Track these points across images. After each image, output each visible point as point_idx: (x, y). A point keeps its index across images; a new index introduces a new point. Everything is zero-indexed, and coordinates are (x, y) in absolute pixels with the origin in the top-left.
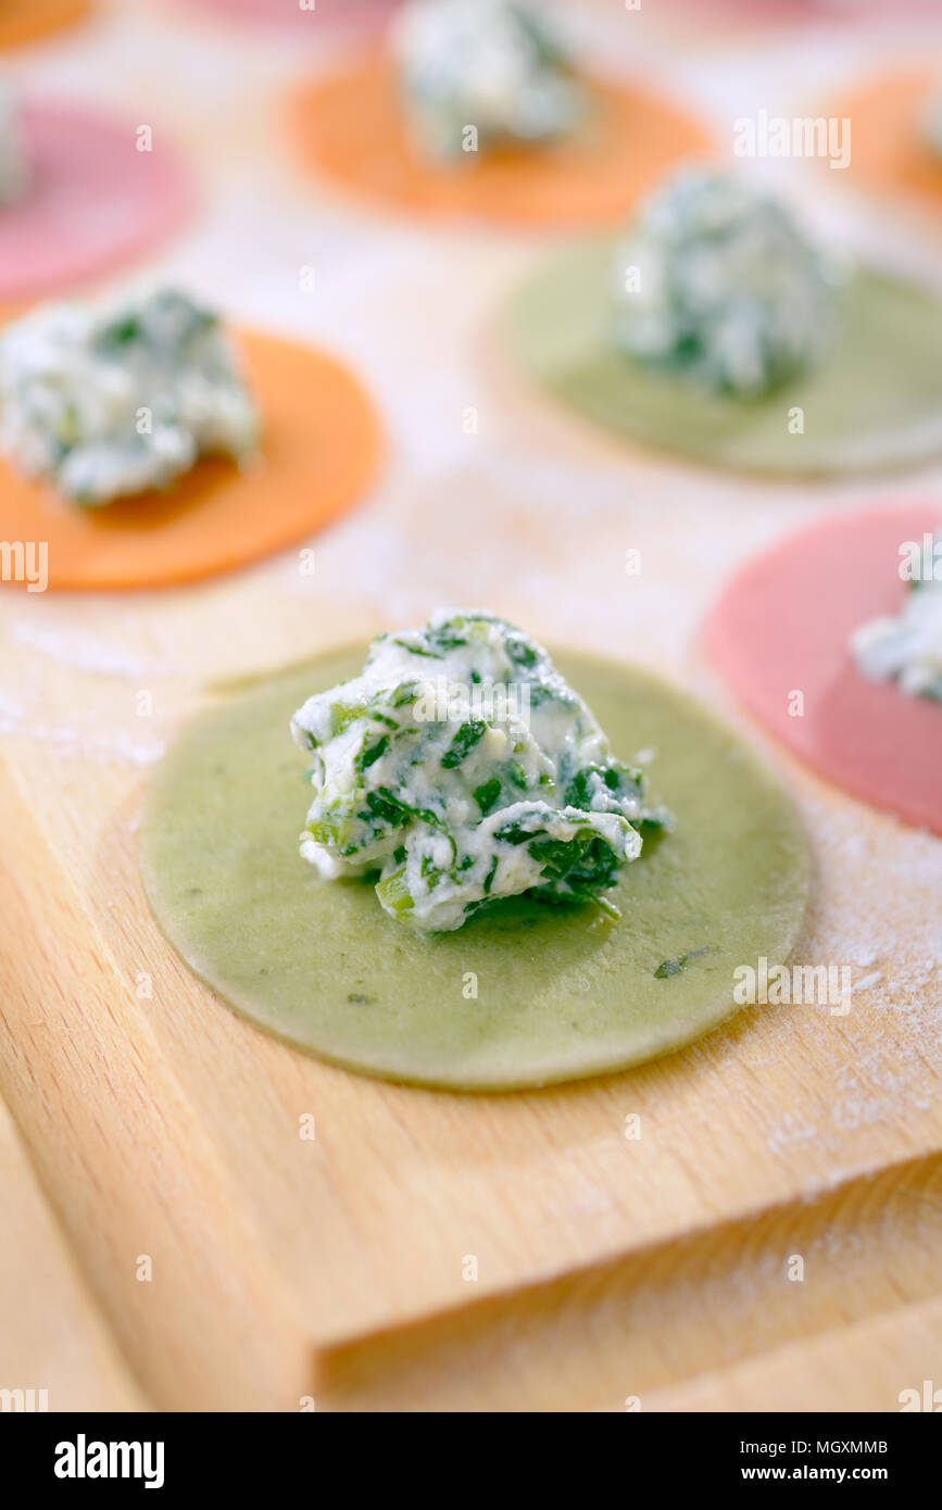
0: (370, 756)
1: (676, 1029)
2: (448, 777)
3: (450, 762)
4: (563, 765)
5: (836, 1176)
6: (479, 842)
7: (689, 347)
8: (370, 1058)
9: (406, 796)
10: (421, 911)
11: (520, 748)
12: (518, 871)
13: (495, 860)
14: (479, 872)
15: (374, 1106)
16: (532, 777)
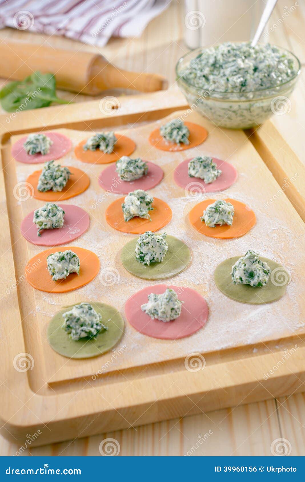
0: (67, 321)
1: (96, 354)
2: (77, 323)
3: (76, 322)
4: (92, 323)
5: (107, 371)
6: (79, 331)
7: (142, 259)
8: (63, 354)
9: (71, 326)
10: (73, 338)
11: (85, 321)
12: (84, 335)
13: (81, 333)
14: (79, 334)
15: (62, 359)
16: (87, 324)
